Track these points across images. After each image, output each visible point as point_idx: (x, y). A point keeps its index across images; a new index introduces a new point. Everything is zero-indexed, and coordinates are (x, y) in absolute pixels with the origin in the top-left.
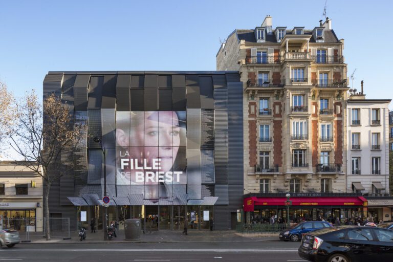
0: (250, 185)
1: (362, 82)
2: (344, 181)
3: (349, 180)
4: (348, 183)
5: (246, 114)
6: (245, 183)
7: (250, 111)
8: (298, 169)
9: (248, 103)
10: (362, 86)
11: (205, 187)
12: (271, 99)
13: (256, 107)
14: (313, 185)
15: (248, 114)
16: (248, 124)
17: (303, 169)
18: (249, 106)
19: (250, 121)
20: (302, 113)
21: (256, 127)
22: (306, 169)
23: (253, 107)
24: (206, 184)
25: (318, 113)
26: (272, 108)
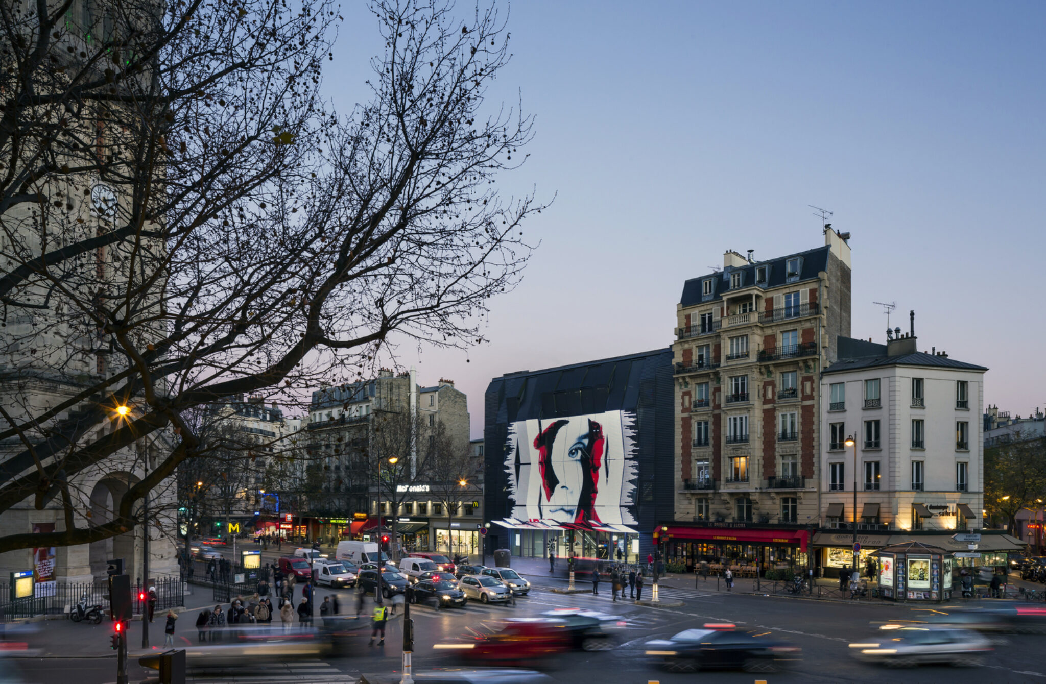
0: (682, 507)
1: (912, 314)
2: (816, 502)
3: (823, 501)
4: (823, 505)
5: (678, 409)
6: (676, 504)
7: (683, 404)
8: (734, 486)
9: (681, 394)
10: (912, 319)
11: (625, 510)
12: (710, 383)
13: (690, 397)
14: (767, 507)
15: (681, 408)
16: (681, 423)
17: (740, 486)
18: (683, 397)
19: (683, 418)
20: (741, 404)
21: (690, 425)
22: (746, 486)
23: (687, 398)
24: (625, 506)
25: (776, 398)
26: (711, 397)
